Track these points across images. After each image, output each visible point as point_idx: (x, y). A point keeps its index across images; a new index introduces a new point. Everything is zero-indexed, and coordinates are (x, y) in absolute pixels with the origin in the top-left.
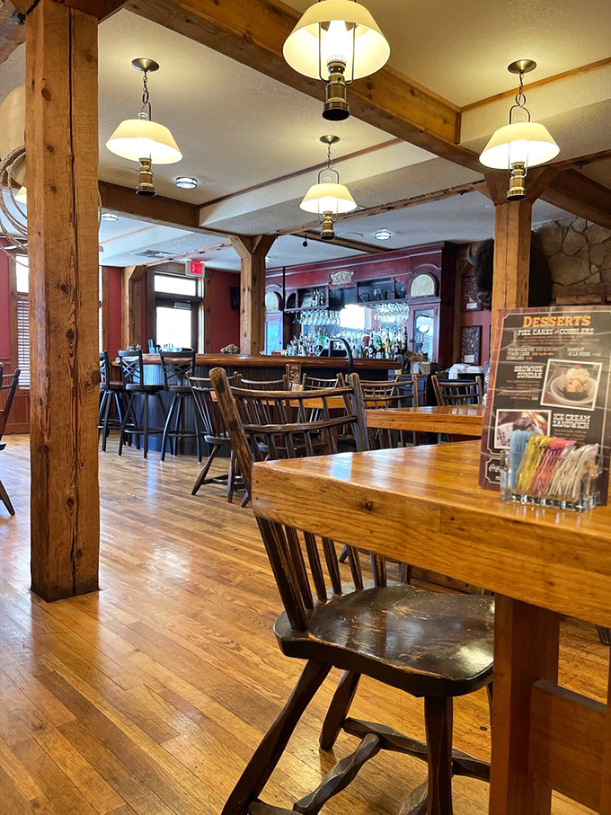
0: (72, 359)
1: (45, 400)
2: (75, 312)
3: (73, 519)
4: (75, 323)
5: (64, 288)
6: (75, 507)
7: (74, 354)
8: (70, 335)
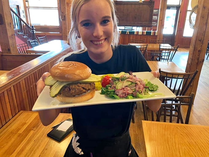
0: (198, 56)
1: (190, 65)
2: (201, 46)
3: (191, 90)
4: (201, 48)
5: (200, 41)
6: (192, 87)
7: (199, 55)
8: (199, 51)
